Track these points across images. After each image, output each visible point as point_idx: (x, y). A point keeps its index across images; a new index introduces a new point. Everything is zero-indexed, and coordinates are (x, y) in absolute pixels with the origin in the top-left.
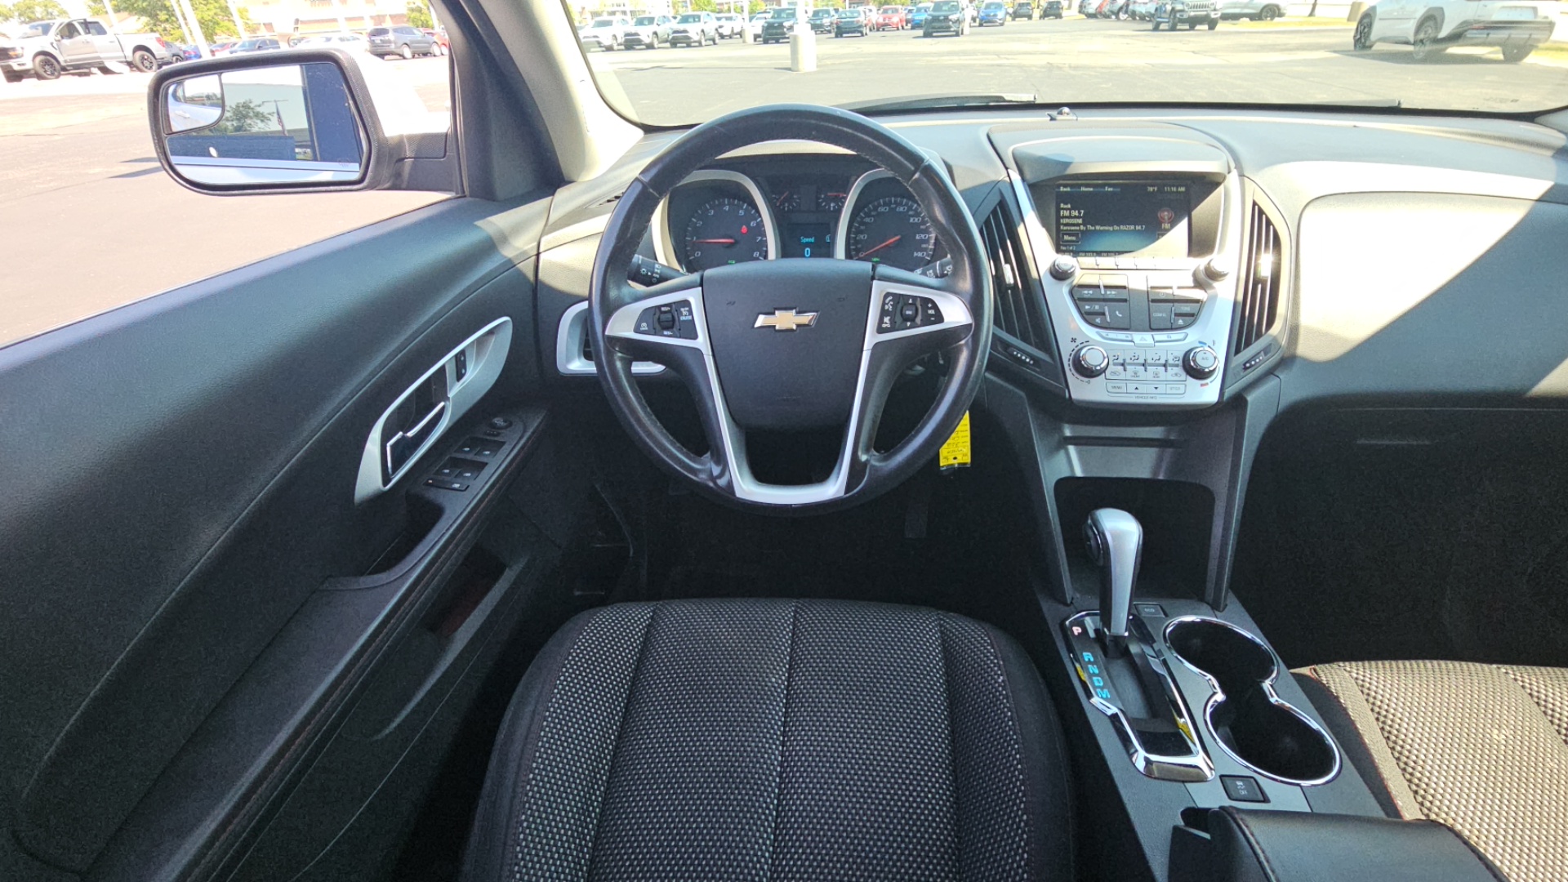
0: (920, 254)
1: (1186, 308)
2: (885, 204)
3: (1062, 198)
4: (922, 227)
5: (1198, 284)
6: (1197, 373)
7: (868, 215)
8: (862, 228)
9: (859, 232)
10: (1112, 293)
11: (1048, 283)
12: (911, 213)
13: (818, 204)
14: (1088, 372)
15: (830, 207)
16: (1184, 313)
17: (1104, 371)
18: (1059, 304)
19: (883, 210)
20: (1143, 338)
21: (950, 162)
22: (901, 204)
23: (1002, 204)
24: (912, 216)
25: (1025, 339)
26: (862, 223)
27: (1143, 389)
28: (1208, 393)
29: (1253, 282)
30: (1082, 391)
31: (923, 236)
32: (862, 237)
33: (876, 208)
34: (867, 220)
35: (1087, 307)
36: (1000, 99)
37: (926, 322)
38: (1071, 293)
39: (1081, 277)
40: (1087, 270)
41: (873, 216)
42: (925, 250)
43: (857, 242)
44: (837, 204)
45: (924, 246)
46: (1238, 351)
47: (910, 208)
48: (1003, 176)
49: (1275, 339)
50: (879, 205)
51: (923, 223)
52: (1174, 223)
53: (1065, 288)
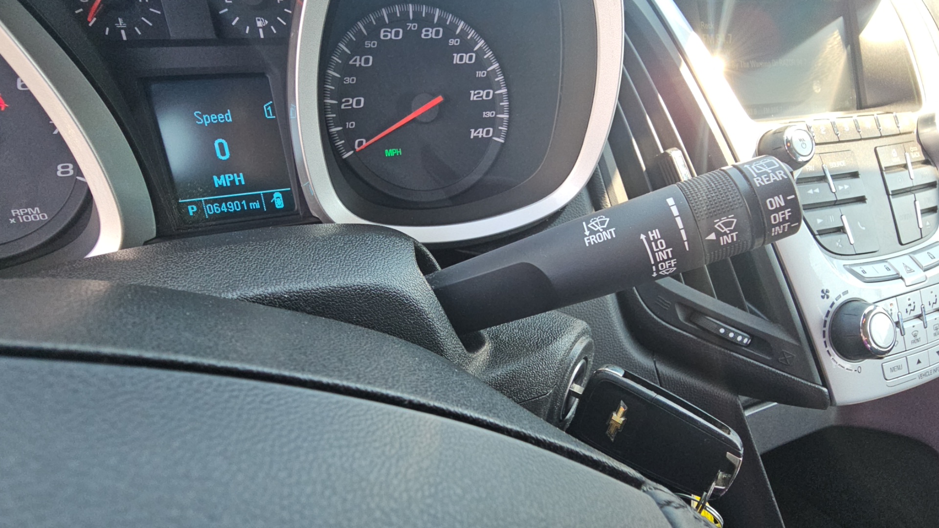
0: (481, 133)
2: (394, 22)
4: (480, 74)
7: (358, 49)
8: (349, 80)
9: (343, 92)
10: (844, 188)
12: (452, 42)
15: (255, 28)
16: (928, 209)
19: (391, 36)
20: (907, 266)
22: (428, 22)
24: (458, 49)
26: (347, 70)
27: (925, 359)
30: (849, 385)
31: (483, 93)
32: (353, 102)
33: (373, 33)
34: (358, 61)
35: (819, 221)
41: (370, 51)
42: (492, 122)
43: (344, 116)
44: (273, 22)
45: (488, 114)
47: (450, 31)
50: (381, 24)
51: (481, 64)
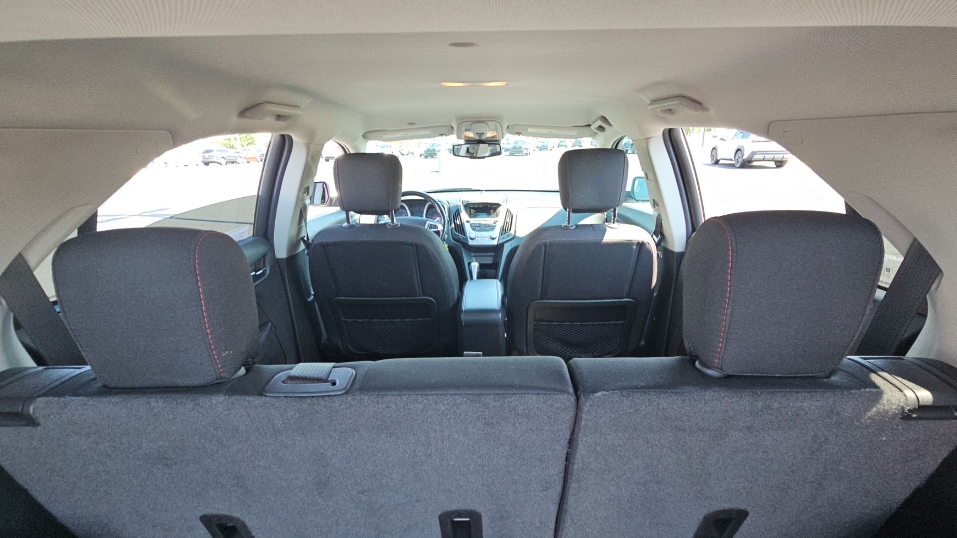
1: (492, 227)
3: (471, 208)
5: (495, 223)
6: (493, 239)
10: (478, 225)
11: (466, 223)
13: (420, 210)
14: (472, 239)
16: (491, 228)
17: (475, 239)
18: (467, 228)
20: (483, 233)
21: (449, 202)
23: (458, 209)
25: (461, 234)
27: (483, 242)
28: (495, 243)
29: (505, 223)
30: (471, 243)
35: (473, 228)
36: (471, 189)
37: (435, 228)
38: (470, 225)
39: (472, 222)
40: (473, 221)
46: (502, 235)
48: (459, 204)
49: (511, 233)
52: (493, 213)
53: (469, 224)
